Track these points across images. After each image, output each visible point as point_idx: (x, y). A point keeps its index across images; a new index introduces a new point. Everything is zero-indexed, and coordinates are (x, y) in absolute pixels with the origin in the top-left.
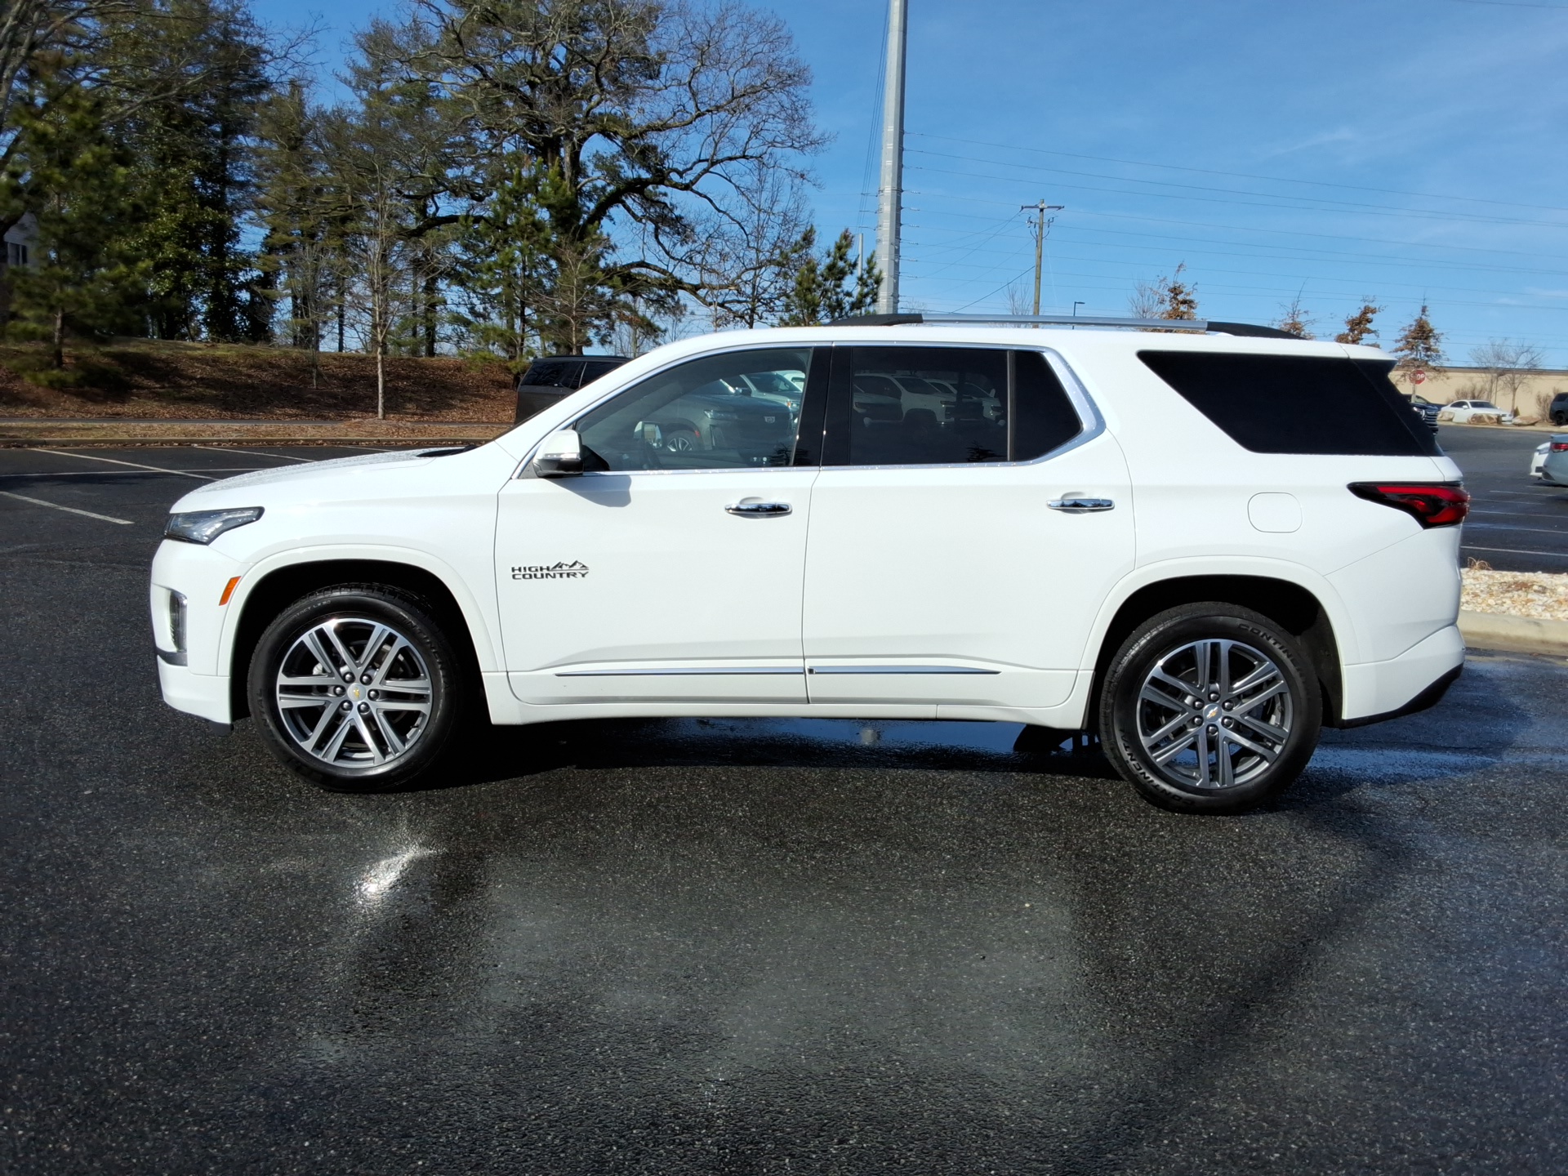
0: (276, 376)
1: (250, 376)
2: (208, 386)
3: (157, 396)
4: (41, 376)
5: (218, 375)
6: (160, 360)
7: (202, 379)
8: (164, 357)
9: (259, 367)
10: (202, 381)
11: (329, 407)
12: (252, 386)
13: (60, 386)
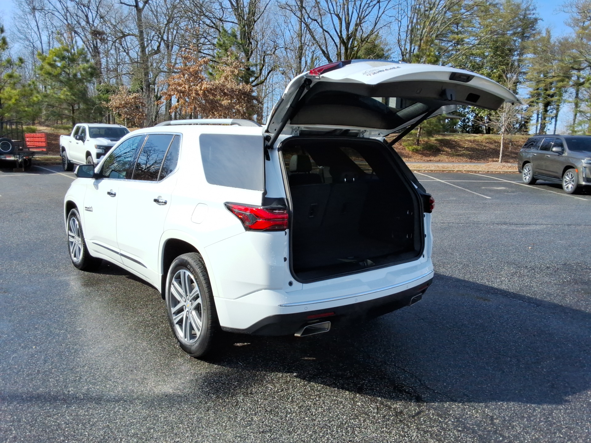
0: (496, 146)
1: (485, 146)
2: (468, 150)
3: (448, 154)
4: (410, 147)
5: (474, 146)
6: (454, 141)
7: (467, 148)
8: (456, 140)
9: (491, 143)
10: (467, 149)
11: (513, 158)
12: (485, 150)
13: (416, 151)
